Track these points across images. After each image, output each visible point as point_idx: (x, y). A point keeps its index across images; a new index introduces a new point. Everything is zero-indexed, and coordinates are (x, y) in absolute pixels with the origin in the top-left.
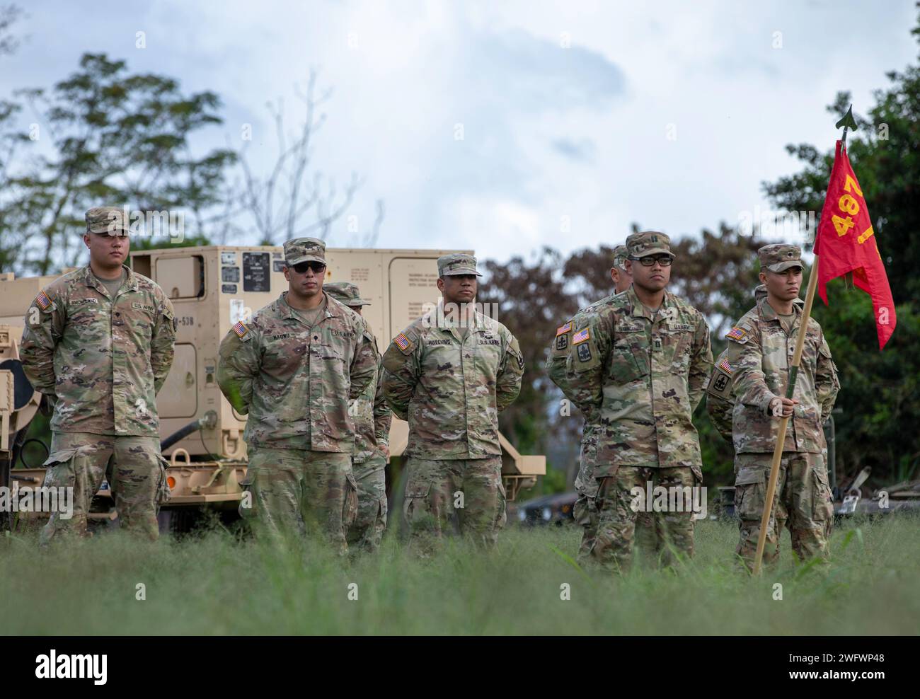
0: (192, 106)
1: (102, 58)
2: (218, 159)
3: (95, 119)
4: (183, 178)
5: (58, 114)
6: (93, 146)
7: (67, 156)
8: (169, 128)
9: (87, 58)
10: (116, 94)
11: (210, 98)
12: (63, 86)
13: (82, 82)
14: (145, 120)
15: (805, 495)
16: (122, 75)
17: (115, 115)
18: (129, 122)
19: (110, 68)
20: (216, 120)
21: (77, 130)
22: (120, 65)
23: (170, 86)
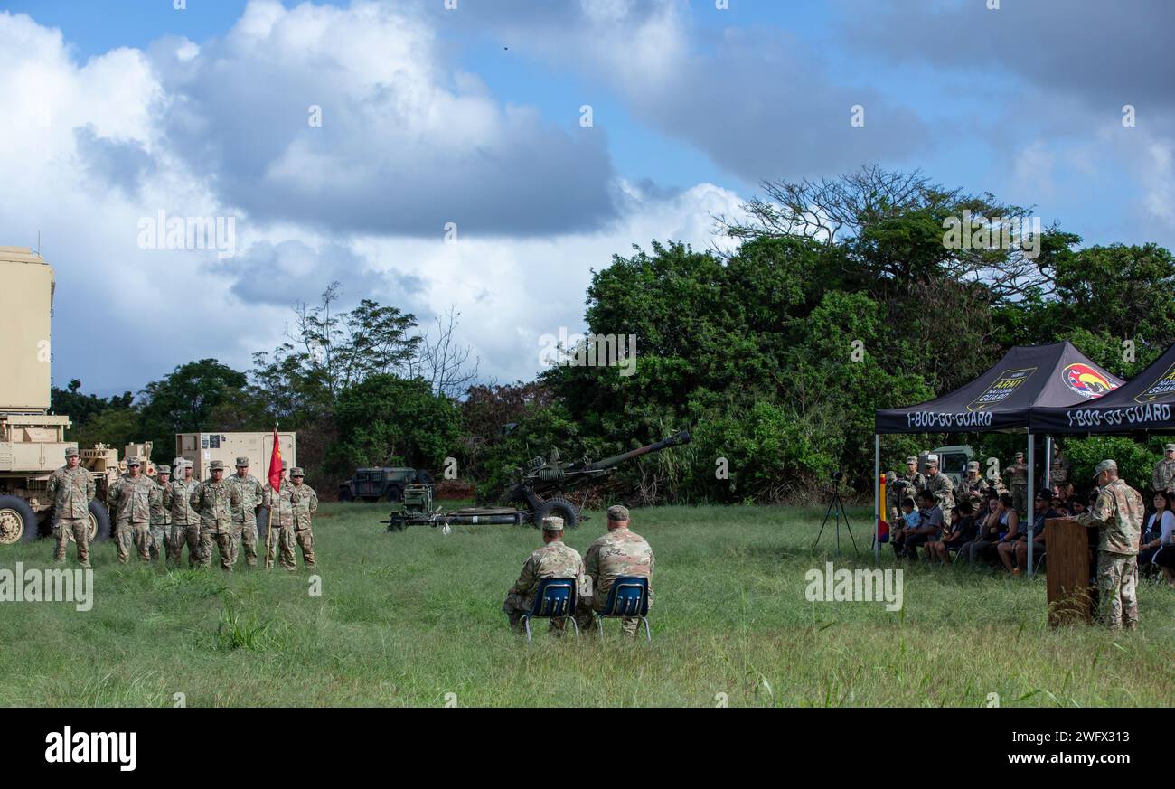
0: (404, 319)
1: (369, 302)
2: (415, 340)
3: (367, 325)
4: (402, 347)
5: (353, 323)
6: (366, 335)
7: (355, 339)
8: (396, 328)
9: (364, 301)
10: (375, 315)
11: (412, 316)
12: (353, 312)
13: (362, 311)
14: (388, 325)
15: (287, 539)
16: (377, 308)
17: (374, 323)
18: (379, 326)
19: (372, 305)
20: (415, 325)
21: (358, 329)
22: (376, 304)
23: (397, 312)
